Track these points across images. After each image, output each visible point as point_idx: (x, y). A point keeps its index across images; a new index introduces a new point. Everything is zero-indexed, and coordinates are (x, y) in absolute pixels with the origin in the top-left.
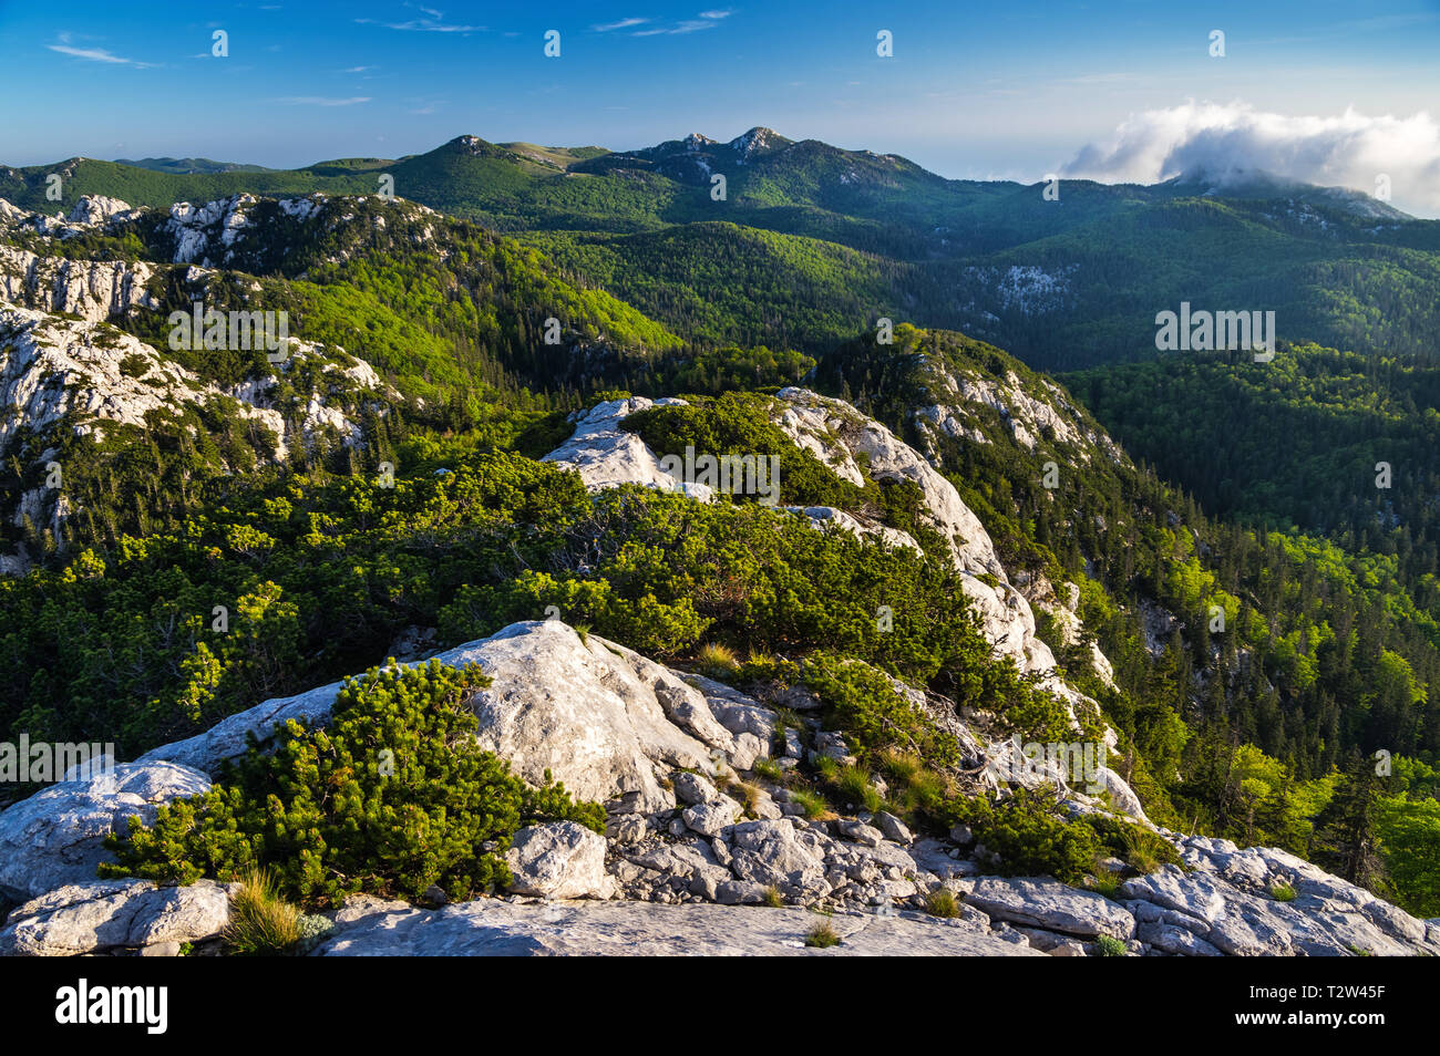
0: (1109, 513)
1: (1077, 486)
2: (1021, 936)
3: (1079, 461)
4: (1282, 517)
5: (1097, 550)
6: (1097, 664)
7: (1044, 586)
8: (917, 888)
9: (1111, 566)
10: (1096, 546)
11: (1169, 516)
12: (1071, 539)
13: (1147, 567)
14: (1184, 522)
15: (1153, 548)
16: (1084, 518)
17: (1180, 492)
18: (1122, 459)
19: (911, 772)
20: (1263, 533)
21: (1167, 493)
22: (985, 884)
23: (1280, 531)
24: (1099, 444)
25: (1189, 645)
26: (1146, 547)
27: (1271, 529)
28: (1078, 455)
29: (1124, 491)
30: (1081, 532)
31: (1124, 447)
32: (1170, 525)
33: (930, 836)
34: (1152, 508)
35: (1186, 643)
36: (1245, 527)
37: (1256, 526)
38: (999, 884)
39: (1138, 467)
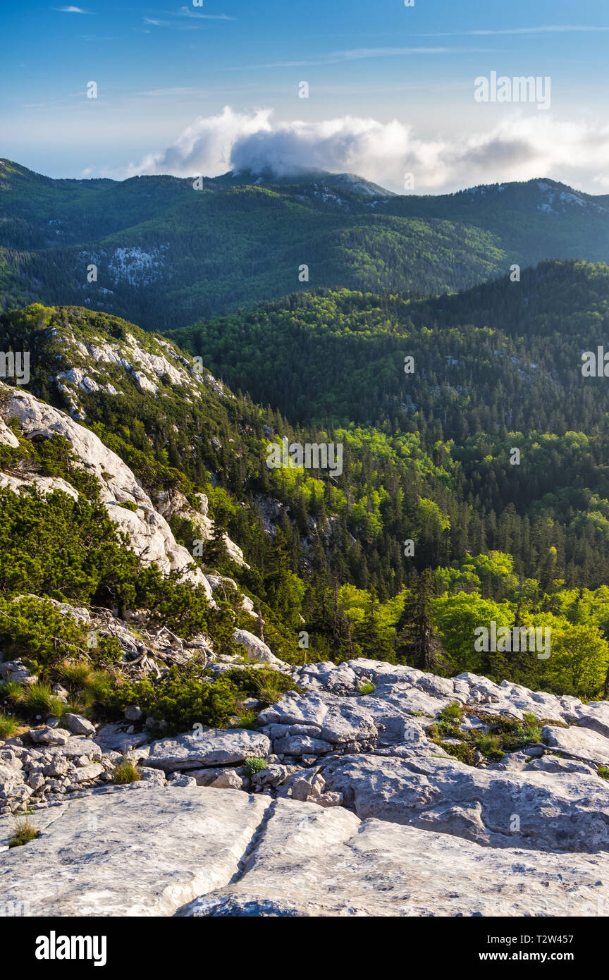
0: (222, 434)
1: (194, 417)
2: (190, 778)
3: (192, 397)
4: (342, 417)
5: (217, 464)
6: (230, 551)
7: (180, 499)
8: (105, 766)
9: (230, 474)
10: (217, 461)
11: (265, 430)
12: (197, 459)
13: (256, 470)
14: (277, 432)
15: (257, 455)
16: (204, 441)
17: (270, 411)
18: (225, 391)
19: (85, 675)
20: (332, 431)
21: (261, 412)
22: (157, 747)
23: (343, 428)
24: (206, 382)
25: (295, 521)
26: (252, 455)
27: (336, 428)
28: (190, 393)
29: (229, 415)
30: (203, 453)
31: (224, 382)
32: (267, 436)
33: (109, 722)
34: (252, 425)
35: (292, 521)
36: (319, 429)
37: (326, 427)
38: (169, 744)
39: (237, 396)
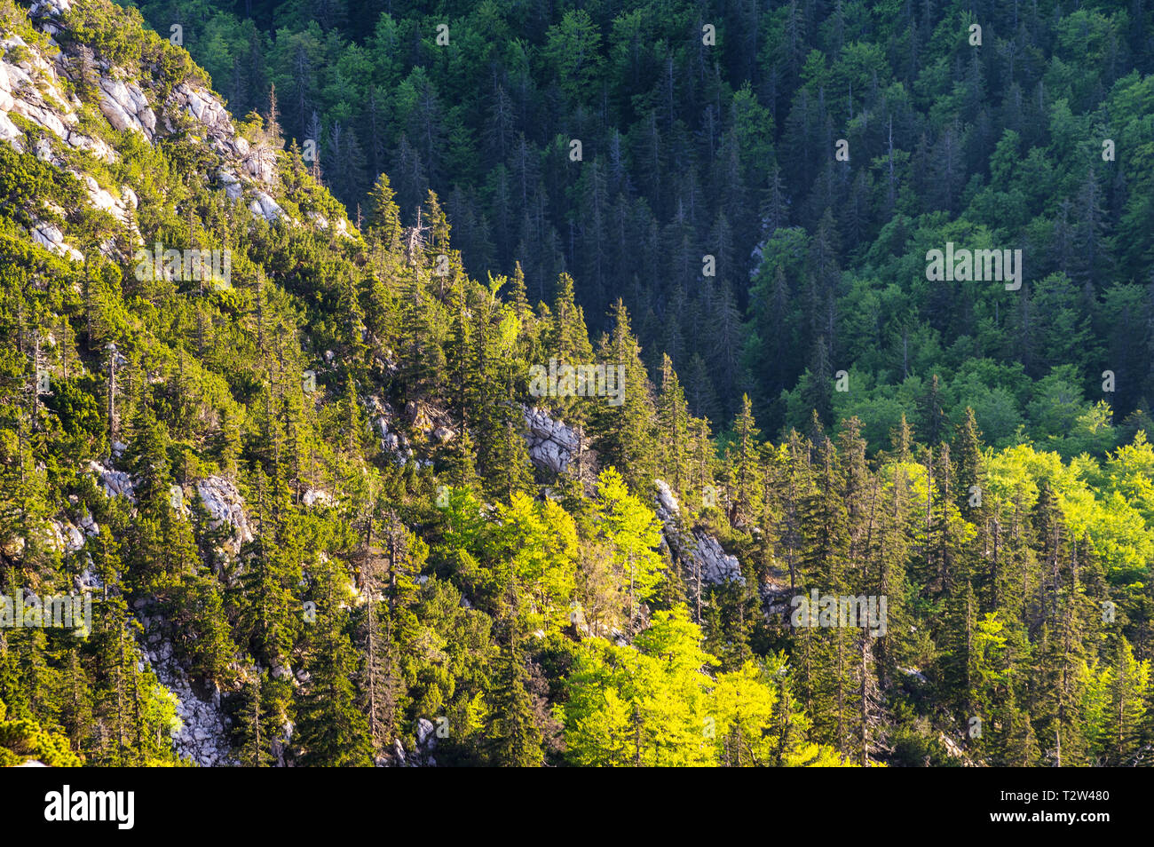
0: (256, 455)
1: (90, 349)
3: (79, 222)
4: (1037, 370)
5: (222, 639)
9: (301, 707)
10: (220, 626)
11: (537, 438)
12: (93, 610)
13: (464, 687)
14: (608, 453)
15: (479, 596)
16: (145, 494)
17: (573, 318)
18: (290, 188)
20: (962, 455)
21: (512, 328)
23: (1038, 440)
24: (170, 132)
26: (447, 594)
27: (996, 437)
28: (72, 194)
29: (313, 343)
30: (137, 569)
31: (293, 133)
32: (545, 475)
34: (458, 409)
36: (881, 442)
37: (930, 431)
39: (368, 219)
